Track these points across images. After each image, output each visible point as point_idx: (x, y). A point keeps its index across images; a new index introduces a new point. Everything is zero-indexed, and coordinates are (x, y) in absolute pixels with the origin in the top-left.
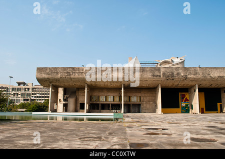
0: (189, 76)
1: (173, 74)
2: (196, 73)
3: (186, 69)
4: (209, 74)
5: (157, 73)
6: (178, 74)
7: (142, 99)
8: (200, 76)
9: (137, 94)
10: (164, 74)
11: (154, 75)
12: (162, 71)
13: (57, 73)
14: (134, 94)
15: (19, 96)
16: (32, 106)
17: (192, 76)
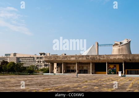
0: (101, 59)
1: (94, 58)
2: (104, 57)
3: (100, 56)
4: (109, 58)
5: (88, 58)
6: (96, 58)
7: (88, 67)
8: (105, 59)
9: (86, 66)
10: (91, 58)
11: (87, 59)
12: (90, 57)
13: (52, 58)
14: (85, 66)
15: (41, 62)
16: (46, 70)
17: (102, 59)
